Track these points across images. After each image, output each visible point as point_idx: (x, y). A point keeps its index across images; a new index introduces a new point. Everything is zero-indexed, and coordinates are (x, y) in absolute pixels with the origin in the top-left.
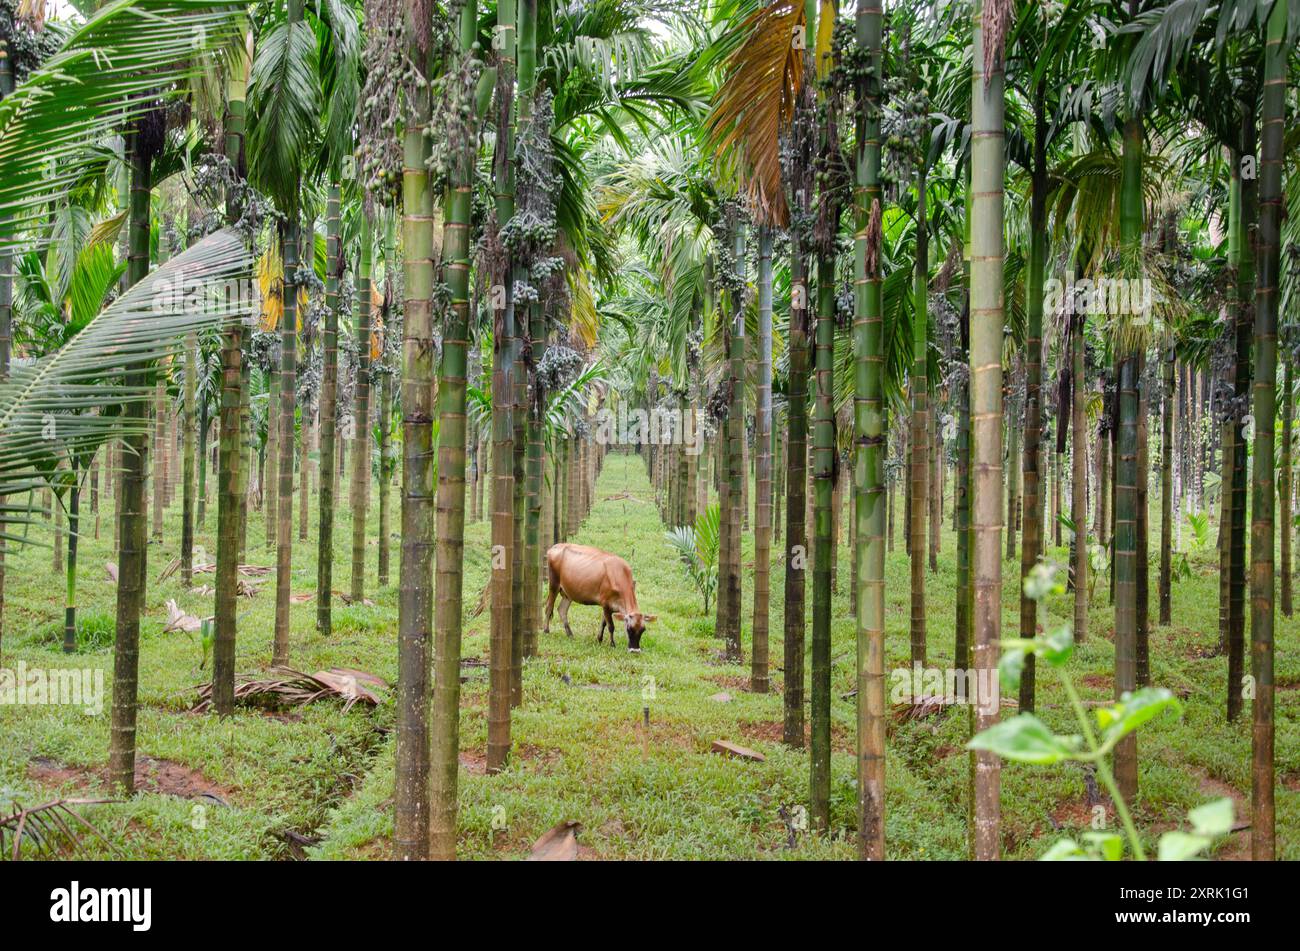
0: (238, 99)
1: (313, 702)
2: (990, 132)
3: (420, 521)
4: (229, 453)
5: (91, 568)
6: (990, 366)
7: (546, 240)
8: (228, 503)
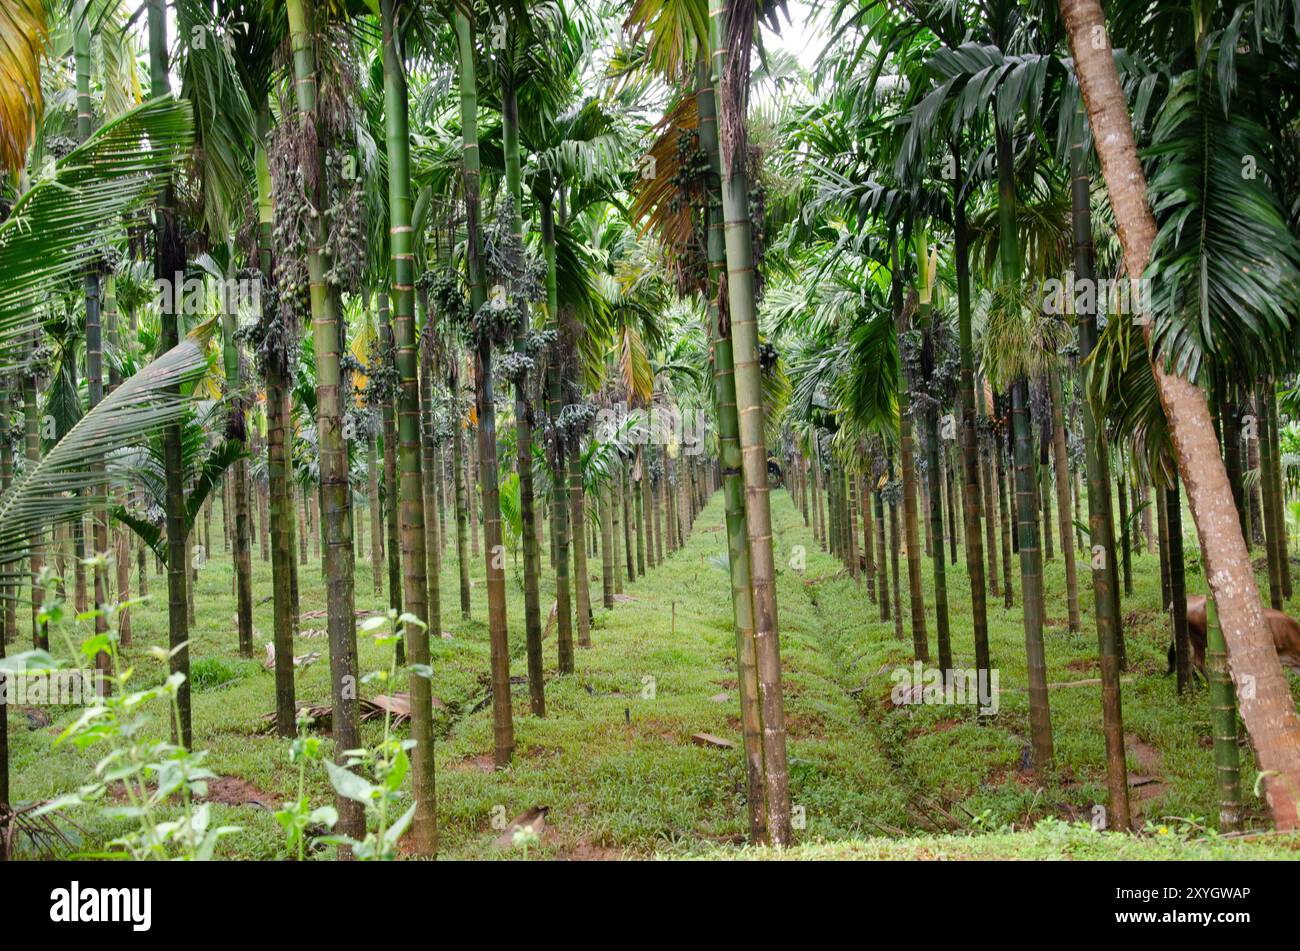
0: (267, 220)
1: (366, 721)
2: (736, 222)
3: (340, 562)
4: (278, 516)
5: (222, 621)
6: (751, 408)
7: (511, 320)
8: (280, 558)
